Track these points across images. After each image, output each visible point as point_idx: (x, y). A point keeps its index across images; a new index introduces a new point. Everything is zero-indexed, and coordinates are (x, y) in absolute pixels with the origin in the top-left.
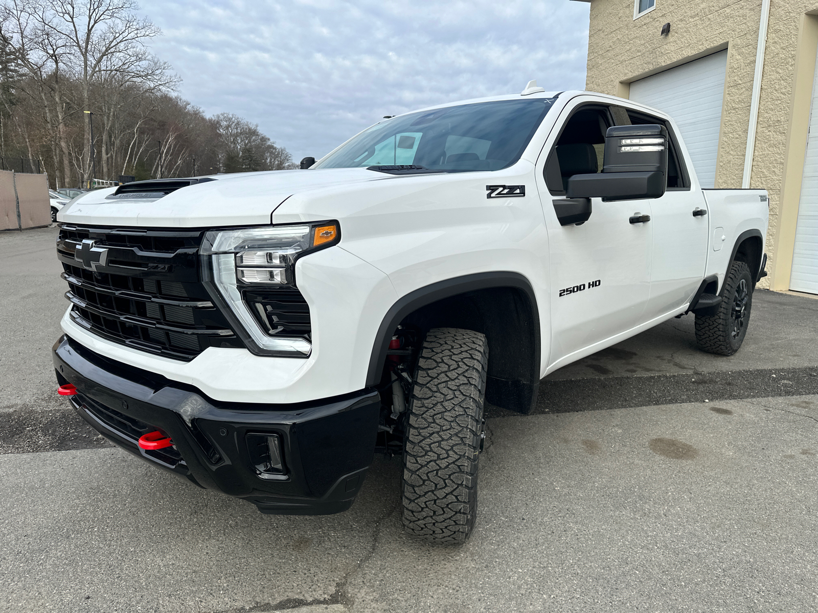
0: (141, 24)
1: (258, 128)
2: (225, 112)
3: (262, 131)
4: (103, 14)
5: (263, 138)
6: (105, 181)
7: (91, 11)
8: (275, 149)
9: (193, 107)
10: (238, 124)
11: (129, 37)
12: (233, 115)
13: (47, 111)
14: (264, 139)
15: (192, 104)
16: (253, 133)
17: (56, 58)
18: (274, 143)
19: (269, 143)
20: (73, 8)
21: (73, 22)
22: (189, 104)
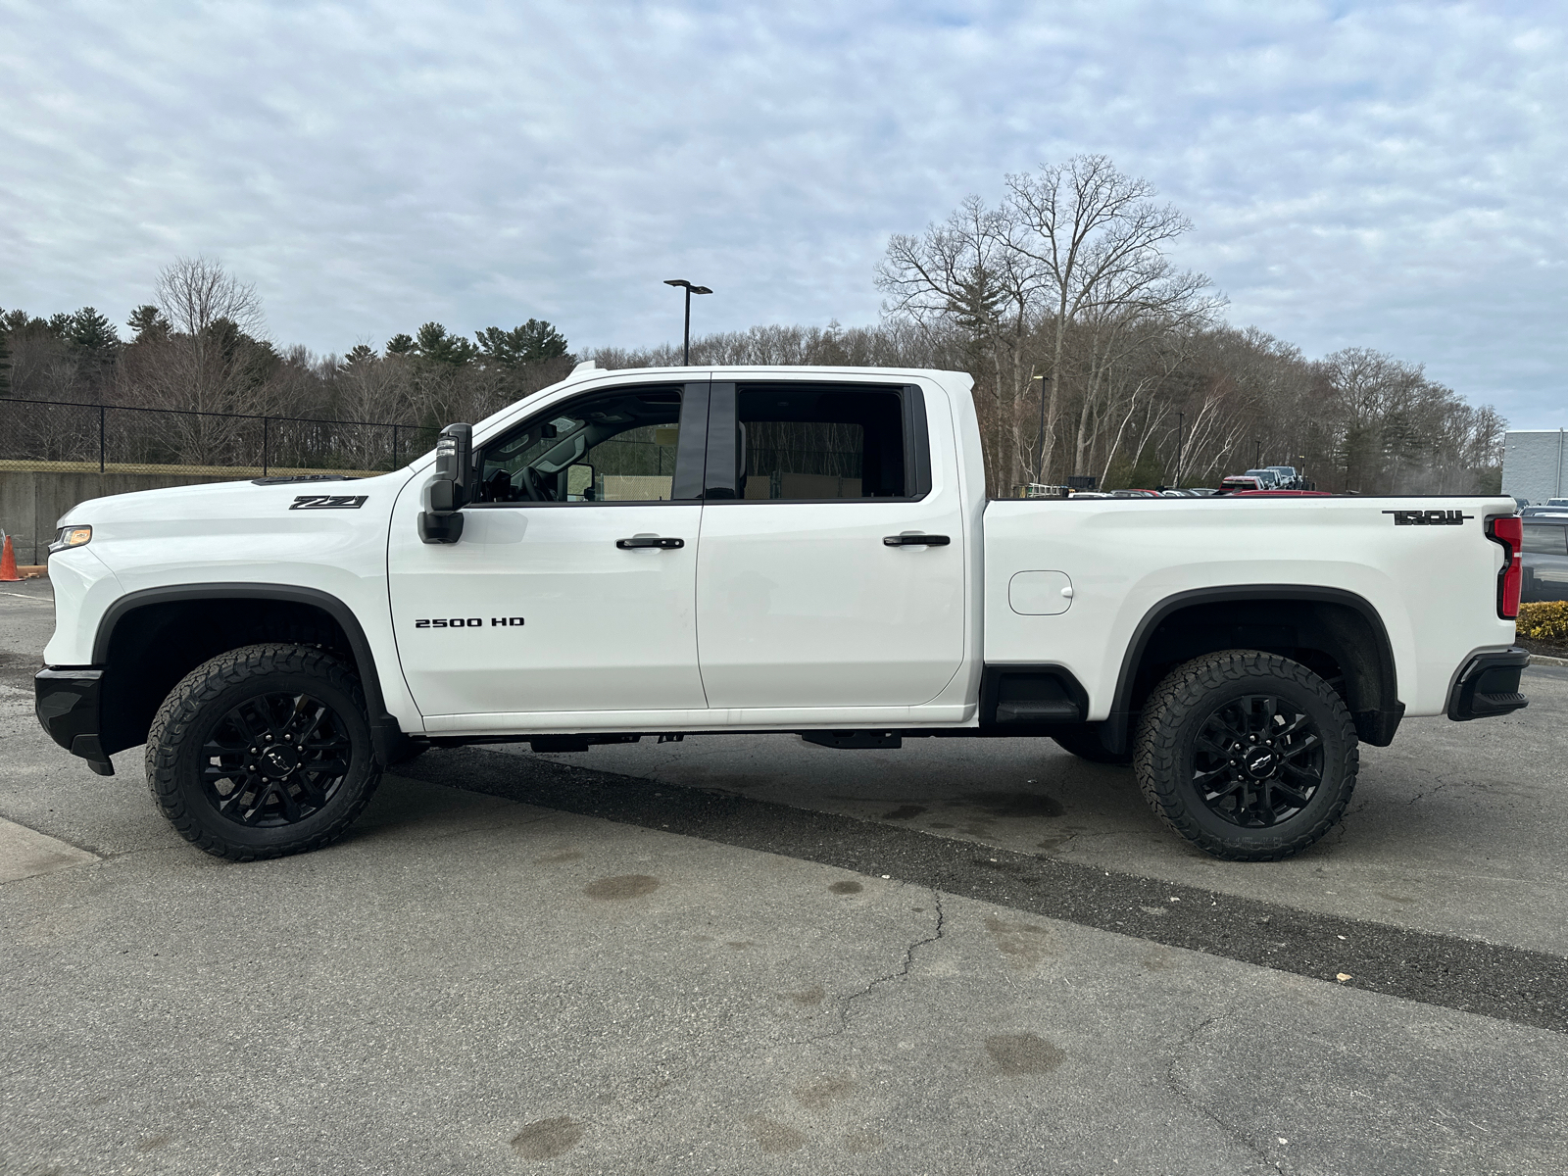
0: (1160, 218)
1: (1424, 371)
2: (1352, 347)
3: (1430, 378)
4: (1098, 214)
5: (1435, 390)
6: (1045, 487)
7: (1080, 213)
8: (1467, 409)
9: (1280, 344)
10: (1379, 366)
11: (1138, 244)
12: (1368, 351)
13: (998, 380)
14: (1435, 392)
15: (1279, 339)
16: (1412, 381)
17: (1021, 297)
18: (1460, 400)
19: (1448, 399)
20: (1054, 214)
21: (1052, 236)
22: (1271, 341)
